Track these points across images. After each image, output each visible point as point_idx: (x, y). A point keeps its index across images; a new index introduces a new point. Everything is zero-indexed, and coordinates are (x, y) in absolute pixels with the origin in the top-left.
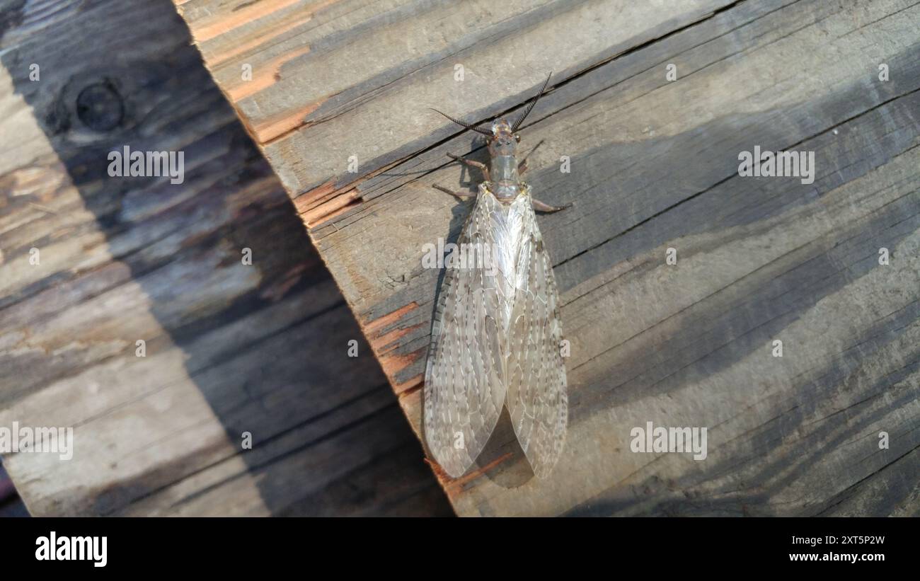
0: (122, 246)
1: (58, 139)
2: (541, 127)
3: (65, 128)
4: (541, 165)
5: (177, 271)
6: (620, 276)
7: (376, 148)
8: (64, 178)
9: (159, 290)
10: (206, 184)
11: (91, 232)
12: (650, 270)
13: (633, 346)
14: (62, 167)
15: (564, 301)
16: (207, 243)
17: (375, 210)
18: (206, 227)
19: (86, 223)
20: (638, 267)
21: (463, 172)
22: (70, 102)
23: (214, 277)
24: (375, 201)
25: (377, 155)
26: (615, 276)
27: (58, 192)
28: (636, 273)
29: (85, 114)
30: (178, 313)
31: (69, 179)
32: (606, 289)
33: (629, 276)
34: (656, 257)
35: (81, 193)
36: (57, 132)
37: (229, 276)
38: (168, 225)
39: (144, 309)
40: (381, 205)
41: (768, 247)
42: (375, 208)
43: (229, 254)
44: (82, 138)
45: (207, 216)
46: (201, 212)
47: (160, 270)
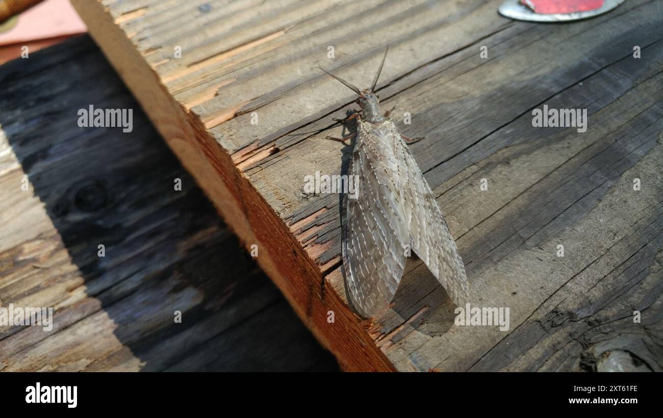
0: (97, 287)
1: (59, 220)
2: (391, 101)
3: (65, 213)
4: (397, 120)
5: (139, 299)
6: (472, 175)
7: (284, 123)
8: (59, 245)
9: (123, 316)
10: (163, 237)
11: (73, 278)
12: (492, 168)
13: (499, 217)
14: (59, 237)
15: (437, 194)
16: (163, 276)
17: (288, 155)
18: (162, 266)
19: (70, 273)
20: (483, 167)
21: (344, 129)
22: (71, 197)
23: (168, 301)
24: (287, 149)
25: (285, 126)
26: (469, 175)
27: (52, 254)
28: (483, 171)
29: (81, 202)
30: (137, 331)
31: (62, 244)
32: (465, 183)
33: (479, 174)
34: (494, 161)
35: (70, 253)
36: (59, 216)
37: (180, 298)
38: (133, 268)
39: (111, 331)
40: (292, 152)
41: (568, 147)
42: (287, 154)
43: (179, 281)
44: (76, 217)
45: (163, 259)
46: (158, 256)
47: (125, 299)
